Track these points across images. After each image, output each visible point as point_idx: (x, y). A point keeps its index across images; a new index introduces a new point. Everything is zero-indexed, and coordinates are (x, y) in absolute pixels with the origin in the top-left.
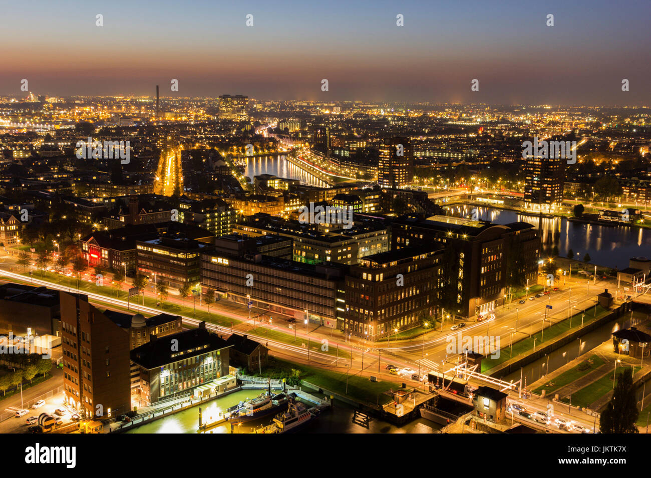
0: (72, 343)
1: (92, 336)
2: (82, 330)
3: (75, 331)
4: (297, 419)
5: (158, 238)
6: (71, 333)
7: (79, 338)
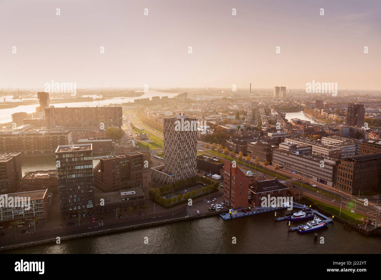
0: (228, 180)
1: (236, 178)
2: (232, 175)
3: (229, 175)
4: (317, 225)
5: (255, 142)
6: (228, 175)
7: (231, 178)
